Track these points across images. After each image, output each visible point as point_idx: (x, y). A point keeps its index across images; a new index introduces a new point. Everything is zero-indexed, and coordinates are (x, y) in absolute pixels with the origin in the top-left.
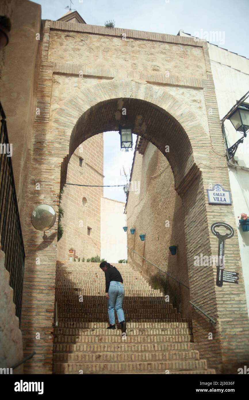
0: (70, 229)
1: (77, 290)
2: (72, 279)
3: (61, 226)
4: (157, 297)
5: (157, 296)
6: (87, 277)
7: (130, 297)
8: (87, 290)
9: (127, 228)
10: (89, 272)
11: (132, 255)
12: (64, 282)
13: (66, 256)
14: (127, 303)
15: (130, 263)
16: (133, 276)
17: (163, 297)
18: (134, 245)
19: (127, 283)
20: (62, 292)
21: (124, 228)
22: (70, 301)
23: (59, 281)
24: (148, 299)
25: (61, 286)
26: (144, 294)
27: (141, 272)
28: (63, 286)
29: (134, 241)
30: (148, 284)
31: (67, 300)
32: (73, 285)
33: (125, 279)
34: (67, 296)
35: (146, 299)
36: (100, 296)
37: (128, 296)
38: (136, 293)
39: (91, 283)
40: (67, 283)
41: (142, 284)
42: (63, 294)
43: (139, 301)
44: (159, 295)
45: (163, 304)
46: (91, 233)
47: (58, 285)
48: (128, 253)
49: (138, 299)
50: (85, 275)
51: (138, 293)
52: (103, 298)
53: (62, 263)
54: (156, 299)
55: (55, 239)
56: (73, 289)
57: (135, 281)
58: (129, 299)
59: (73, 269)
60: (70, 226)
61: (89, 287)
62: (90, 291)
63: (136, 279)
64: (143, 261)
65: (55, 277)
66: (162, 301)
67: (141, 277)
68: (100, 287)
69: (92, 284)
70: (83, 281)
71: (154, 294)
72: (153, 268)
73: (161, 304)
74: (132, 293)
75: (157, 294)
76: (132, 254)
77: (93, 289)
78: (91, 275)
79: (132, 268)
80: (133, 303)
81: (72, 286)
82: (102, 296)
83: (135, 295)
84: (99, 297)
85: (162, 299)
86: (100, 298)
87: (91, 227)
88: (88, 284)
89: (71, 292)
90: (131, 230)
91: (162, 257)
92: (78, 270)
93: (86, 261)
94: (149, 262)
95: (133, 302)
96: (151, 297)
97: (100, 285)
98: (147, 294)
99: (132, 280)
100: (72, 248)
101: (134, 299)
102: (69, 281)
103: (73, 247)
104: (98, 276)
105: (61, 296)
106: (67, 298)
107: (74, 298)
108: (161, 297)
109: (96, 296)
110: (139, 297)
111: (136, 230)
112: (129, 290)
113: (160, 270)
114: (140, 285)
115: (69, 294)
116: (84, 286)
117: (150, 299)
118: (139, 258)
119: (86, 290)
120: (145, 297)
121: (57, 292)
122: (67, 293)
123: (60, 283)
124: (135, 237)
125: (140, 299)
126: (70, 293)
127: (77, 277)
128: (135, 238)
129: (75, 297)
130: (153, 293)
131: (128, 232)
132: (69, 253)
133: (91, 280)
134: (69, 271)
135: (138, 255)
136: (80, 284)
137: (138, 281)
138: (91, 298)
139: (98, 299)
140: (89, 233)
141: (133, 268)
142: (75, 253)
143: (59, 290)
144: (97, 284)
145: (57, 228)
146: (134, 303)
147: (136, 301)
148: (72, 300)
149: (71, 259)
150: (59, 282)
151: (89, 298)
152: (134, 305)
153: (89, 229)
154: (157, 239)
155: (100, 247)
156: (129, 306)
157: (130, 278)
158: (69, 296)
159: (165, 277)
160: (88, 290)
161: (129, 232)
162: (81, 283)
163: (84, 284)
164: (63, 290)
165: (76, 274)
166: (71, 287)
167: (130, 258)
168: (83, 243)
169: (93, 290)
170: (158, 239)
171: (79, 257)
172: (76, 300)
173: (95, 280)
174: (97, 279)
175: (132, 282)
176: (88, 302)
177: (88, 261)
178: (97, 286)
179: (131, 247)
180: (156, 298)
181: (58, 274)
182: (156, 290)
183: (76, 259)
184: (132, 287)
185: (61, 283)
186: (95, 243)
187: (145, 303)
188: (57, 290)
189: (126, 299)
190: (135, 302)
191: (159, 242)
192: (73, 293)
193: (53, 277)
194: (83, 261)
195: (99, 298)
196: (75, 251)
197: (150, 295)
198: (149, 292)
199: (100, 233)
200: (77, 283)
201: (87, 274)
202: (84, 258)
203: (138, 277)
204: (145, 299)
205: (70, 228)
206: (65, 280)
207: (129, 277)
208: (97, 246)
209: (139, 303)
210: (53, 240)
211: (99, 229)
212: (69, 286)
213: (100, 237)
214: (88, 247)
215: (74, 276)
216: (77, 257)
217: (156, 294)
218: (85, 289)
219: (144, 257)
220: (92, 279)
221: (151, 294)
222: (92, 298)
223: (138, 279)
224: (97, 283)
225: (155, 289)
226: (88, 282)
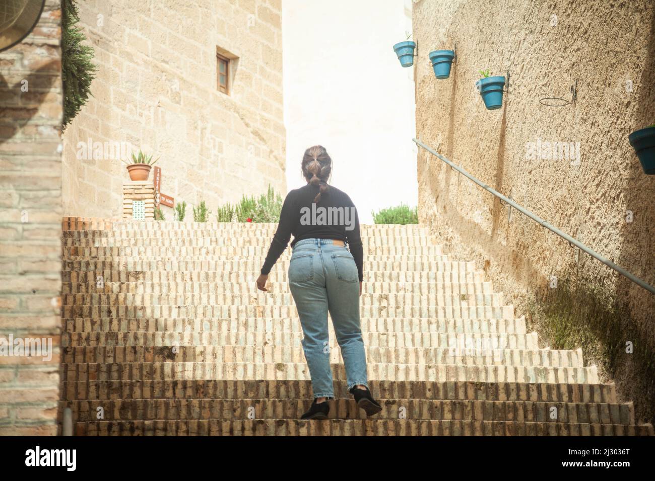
0: (126, 63)
1: (168, 353)
2: (147, 304)
3: (83, 43)
4: (570, 387)
5: (571, 381)
6: (220, 290)
7: (434, 385)
8: (219, 352)
9: (412, 46)
10: (228, 267)
11: (443, 184)
12: (106, 319)
13: (114, 195)
14: (421, 415)
15: (430, 221)
16: (448, 283)
17: (601, 387)
18: (451, 132)
19: (416, 320)
20: (98, 367)
21: (397, 49)
22: (140, 412)
23: (81, 315)
24: (523, 395)
25: (93, 337)
26: (501, 372)
27: (488, 263)
28: (103, 339)
29: (452, 115)
30: (521, 322)
31: (124, 407)
32: (151, 331)
33: (408, 301)
34: (121, 386)
35: (513, 396)
36: (285, 383)
37: (422, 378)
38: (460, 364)
39: (243, 318)
40: (124, 324)
41: (493, 322)
42: (103, 377)
43: (478, 402)
44: (580, 374)
45: (600, 421)
46: (235, 83)
47: (75, 338)
48: (420, 172)
49: (471, 393)
50: (212, 285)
51: (470, 364)
52: (302, 391)
53: (94, 227)
54: (565, 398)
55: (49, 97)
56: (154, 348)
57: (457, 307)
58: (429, 394)
59: (148, 256)
60: (129, 49)
61: (233, 340)
62: (239, 356)
63: (463, 298)
64: (498, 207)
65: (58, 285)
66: (599, 406)
67: (488, 287)
68: (287, 338)
69: (246, 324)
70: (200, 311)
71: (556, 370)
72: (550, 241)
73: (589, 421)
74: (441, 366)
75: (571, 373)
76: (442, 176)
77: (249, 346)
78: (241, 280)
79: (439, 248)
80: (448, 416)
81: (145, 336)
82: (296, 383)
83: (457, 375)
84: (278, 384)
85: (597, 398)
86: (287, 391)
87: (234, 52)
88: (224, 326)
89: (141, 367)
90: (433, 59)
91: (591, 187)
92: (174, 259)
93: (212, 217)
94: (529, 211)
95: (447, 409)
96: (539, 386)
97: (287, 331)
98: (516, 370)
99: (441, 304)
100: (142, 156)
101: (451, 394)
102: (132, 314)
103: (148, 151)
104: (276, 285)
105: (93, 388)
106: (121, 397)
107: (157, 392)
108: (592, 387)
109: (267, 383)
110: (477, 386)
111: (461, 58)
112: (427, 352)
113: (582, 251)
114: (484, 325)
115: (131, 376)
116: (205, 335)
117: (534, 395)
118: (477, 196)
119: (215, 355)
120: (507, 385)
121: (72, 367)
122: (120, 371)
123: (88, 325)
124: (454, 94)
125: (482, 398)
126: (136, 372)
127: (172, 294)
128: (453, 99)
129: (163, 391)
130: (546, 364)
131: (420, 67)
132: (128, 182)
133: (242, 308)
134: (130, 268)
135: (471, 184)
136: (188, 327)
137: (473, 308)
138: (240, 392)
139: (278, 396)
140: (224, 82)
141: (448, 247)
142: (157, 183)
143: (79, 358)
144: (269, 324)
145: (56, 42)
146: (452, 412)
147: (462, 405)
148: (146, 404)
149: (142, 209)
150: (79, 321)
151: (230, 391)
152: (452, 424)
153: (225, 60)
154: (570, 96)
155: (284, 149)
156: (429, 425)
157: (432, 297)
158: (132, 386)
159: (611, 286)
160: (229, 355)
161: (425, 66)
162: (191, 323)
163: (206, 325)
164: (100, 360)
165: (164, 282)
166: (141, 342)
167: (429, 198)
168: (198, 133)
169: (249, 353)
170: (575, 98)
171: (178, 200)
172: (167, 405)
173: (262, 303)
174: (270, 300)
175: (441, 313)
176: (227, 414)
177: (225, 216)
178: (269, 336)
179: (436, 144)
180: (564, 390)
181: (74, 283)
182: (564, 352)
183: (164, 210)
184: (443, 336)
185: (93, 323)
186: (256, 133)
187: (510, 416)
188: (69, 357)
189: (413, 396)
190: (456, 406)
191: (579, 111)
192: (152, 372)
193: (48, 285)
194: (202, 215)
195: (282, 390)
196: (158, 171)
197: (531, 374)
198: (526, 363)
199: (279, 82)
200: (170, 323)
201: (218, 279)
202: (202, 205)
203: (471, 291)
204: (508, 395)
205: (129, 56)
206: (109, 312)
207: (425, 291)
208: (265, 147)
209: (479, 415)
210: (41, 101)
211: (274, 58)
212: (131, 335)
213: (280, 101)
214: (221, 151)
215: (157, 289)
216: (167, 202)
217: (566, 371)
218: (209, 350)
219: (499, 187)
220: (246, 300)
221: (538, 371)
222: (246, 394)
223: (472, 300)
224: (268, 319)
225: (559, 346)
226: (225, 315)
